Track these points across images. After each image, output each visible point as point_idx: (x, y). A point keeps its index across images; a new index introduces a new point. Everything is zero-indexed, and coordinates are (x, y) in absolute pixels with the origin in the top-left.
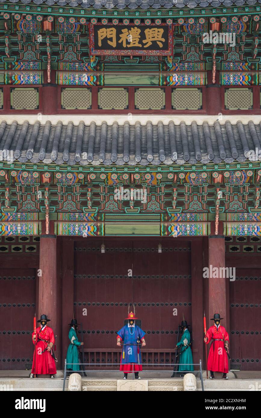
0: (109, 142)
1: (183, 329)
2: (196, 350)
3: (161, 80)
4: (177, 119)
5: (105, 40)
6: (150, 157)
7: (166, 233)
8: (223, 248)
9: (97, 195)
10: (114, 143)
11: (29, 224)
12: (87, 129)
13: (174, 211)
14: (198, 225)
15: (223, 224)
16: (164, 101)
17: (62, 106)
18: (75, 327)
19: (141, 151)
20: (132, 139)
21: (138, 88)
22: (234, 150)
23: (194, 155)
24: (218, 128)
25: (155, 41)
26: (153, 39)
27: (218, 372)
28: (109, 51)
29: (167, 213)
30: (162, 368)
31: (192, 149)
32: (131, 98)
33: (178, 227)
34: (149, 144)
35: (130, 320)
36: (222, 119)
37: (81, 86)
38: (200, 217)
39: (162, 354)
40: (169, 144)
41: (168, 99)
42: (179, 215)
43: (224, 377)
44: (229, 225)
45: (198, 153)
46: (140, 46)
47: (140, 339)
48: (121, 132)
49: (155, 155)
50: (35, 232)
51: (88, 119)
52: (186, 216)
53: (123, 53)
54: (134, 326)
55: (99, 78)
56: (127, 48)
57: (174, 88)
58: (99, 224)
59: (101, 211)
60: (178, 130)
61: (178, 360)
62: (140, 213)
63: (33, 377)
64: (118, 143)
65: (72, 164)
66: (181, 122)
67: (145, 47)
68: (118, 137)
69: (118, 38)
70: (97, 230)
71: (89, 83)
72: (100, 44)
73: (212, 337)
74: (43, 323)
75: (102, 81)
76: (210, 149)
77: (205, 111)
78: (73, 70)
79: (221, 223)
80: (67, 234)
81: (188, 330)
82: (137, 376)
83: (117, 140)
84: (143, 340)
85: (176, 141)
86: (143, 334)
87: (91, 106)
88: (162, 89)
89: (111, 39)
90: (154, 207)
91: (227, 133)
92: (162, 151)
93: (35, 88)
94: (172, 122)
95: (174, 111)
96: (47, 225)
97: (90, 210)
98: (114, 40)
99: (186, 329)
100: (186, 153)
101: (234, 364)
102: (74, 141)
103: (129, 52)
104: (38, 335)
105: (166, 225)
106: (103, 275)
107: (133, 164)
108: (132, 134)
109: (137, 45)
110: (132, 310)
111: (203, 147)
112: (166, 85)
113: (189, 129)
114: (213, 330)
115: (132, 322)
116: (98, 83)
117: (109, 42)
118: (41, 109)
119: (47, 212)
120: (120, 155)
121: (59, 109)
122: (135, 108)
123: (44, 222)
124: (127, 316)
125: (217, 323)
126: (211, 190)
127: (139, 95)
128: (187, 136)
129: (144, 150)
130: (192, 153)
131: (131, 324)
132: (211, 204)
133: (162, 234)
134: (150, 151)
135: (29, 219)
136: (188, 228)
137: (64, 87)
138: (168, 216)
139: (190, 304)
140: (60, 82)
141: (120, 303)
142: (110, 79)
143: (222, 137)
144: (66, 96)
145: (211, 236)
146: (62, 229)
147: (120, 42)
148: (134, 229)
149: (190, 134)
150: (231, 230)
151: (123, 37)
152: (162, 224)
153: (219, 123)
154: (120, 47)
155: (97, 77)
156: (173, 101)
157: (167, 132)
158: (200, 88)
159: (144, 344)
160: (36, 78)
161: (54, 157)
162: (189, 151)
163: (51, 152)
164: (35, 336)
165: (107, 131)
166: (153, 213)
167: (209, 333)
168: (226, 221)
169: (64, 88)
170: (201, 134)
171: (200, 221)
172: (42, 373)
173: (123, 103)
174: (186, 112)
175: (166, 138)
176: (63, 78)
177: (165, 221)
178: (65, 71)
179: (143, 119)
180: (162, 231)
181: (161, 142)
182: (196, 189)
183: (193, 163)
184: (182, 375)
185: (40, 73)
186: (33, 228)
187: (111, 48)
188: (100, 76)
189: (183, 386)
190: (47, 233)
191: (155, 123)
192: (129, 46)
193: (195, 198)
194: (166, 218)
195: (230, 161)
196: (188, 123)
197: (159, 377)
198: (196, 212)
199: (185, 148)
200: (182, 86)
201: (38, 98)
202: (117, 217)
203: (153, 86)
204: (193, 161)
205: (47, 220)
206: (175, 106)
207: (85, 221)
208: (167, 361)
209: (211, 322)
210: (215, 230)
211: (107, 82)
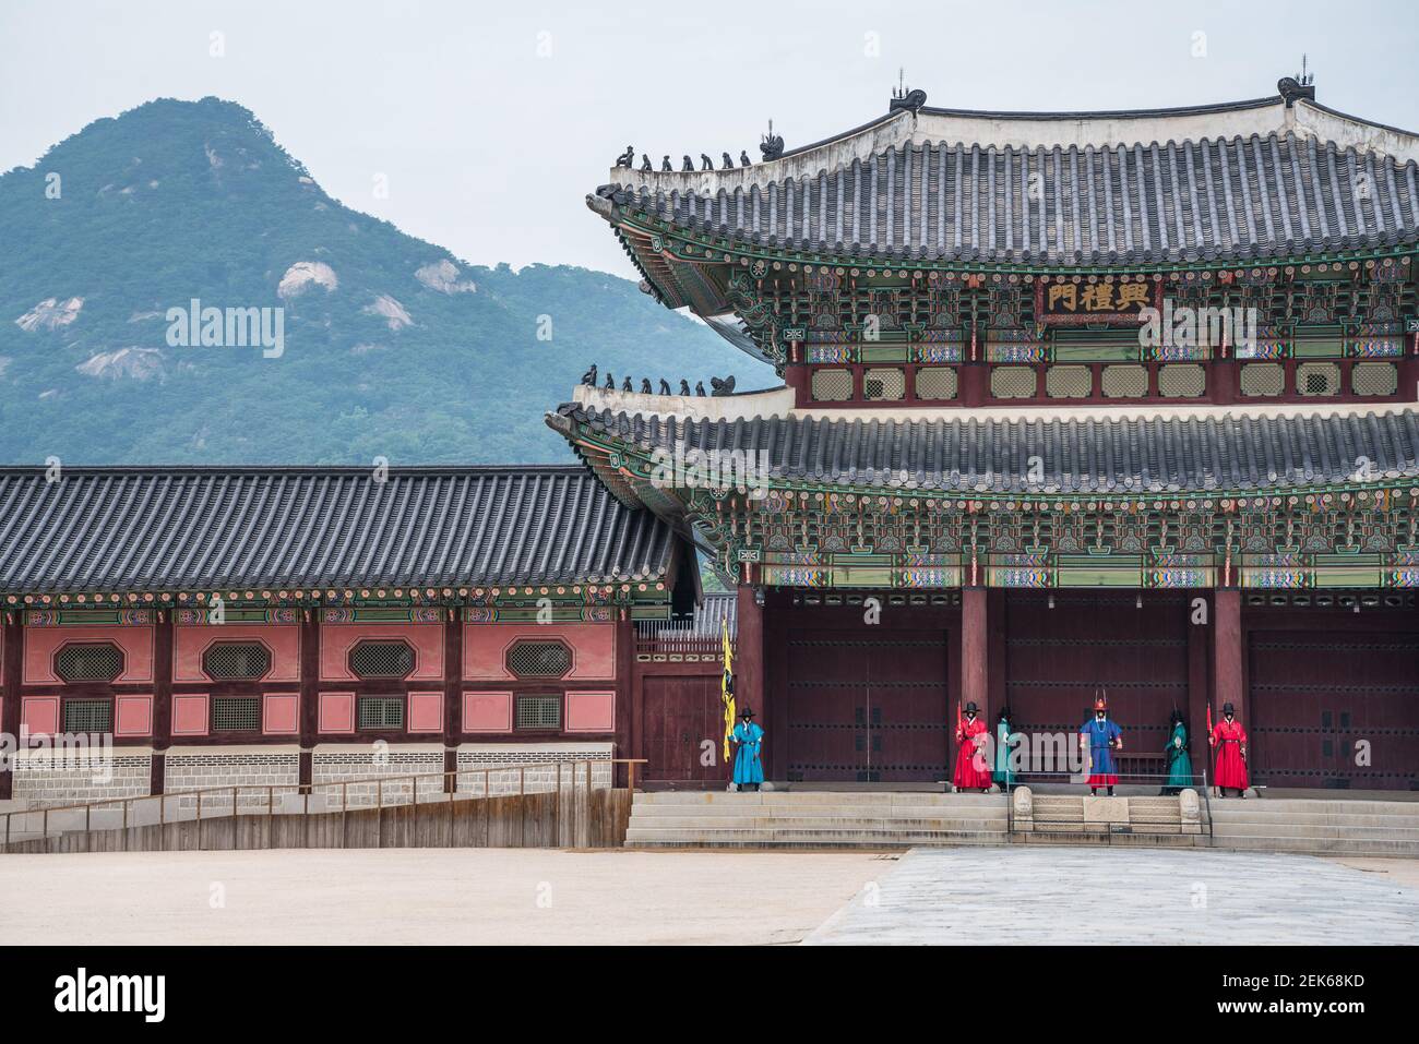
0: (1065, 453)
1: (1175, 723)
2: (1196, 756)
3: (1142, 353)
4: (1167, 413)
5: (1059, 302)
6: (1128, 480)
7: (1151, 584)
8: (1237, 605)
9: (1046, 528)
10: (1074, 456)
11: (948, 571)
12: (1031, 430)
13: (1163, 551)
14: (1199, 572)
15: (1237, 572)
16: (1147, 384)
17: (991, 394)
18: (1008, 719)
19: (1115, 470)
20: (1099, 449)
21: (1107, 366)
22: (1253, 469)
23: (1194, 477)
24: (1229, 427)
25: (1135, 302)
26: (1132, 299)
27: (1232, 788)
28: (1065, 316)
29: (1151, 554)
30: (1143, 781)
31: (1189, 467)
32: (1097, 381)
33: (1169, 574)
34: (1126, 460)
35: (1099, 711)
36: (1237, 411)
37: (1021, 364)
38: (1201, 560)
39: (1143, 760)
40: (1156, 457)
41: (1154, 381)
42: (1169, 557)
43: (1240, 795)
44: (1246, 572)
45: (1199, 474)
46: (1112, 308)
47: (1114, 740)
48: (1082, 434)
49: (1136, 477)
50: (956, 583)
51: (1032, 414)
52: (1180, 559)
53: (1086, 318)
54: (1104, 720)
55: (1047, 353)
56: (1092, 312)
57: (1162, 364)
58: (1049, 571)
59: (1052, 552)
60: (1168, 430)
61: (1168, 770)
62: (1111, 554)
63: (959, 791)
64: (1079, 454)
65: (1016, 491)
66: (1173, 417)
67: (1119, 309)
68: (1079, 445)
69: (1079, 298)
70: (1048, 579)
71: (1033, 360)
72: (1051, 307)
73: (1222, 737)
74: (971, 715)
75: (1053, 356)
76: (1217, 468)
77: (1209, 399)
78: (1009, 341)
79: (1234, 570)
80: (1002, 585)
81: (1184, 724)
82: (1110, 792)
83: (1078, 451)
84: (1119, 740)
85: (1166, 451)
86: (1118, 731)
87: (1036, 393)
88: (1143, 366)
89: (1068, 300)
90: (1131, 545)
91: (1243, 437)
92: (1145, 470)
93: (953, 368)
94: (1158, 417)
95: (1162, 399)
96: (974, 573)
97: (1037, 550)
98: (1074, 300)
99: (1179, 724)
100: (1182, 475)
101: (1257, 776)
102: (1014, 451)
103: (1095, 318)
104: (964, 732)
105: (1150, 571)
106: (1050, 640)
107: (1104, 491)
108: (1100, 438)
109: (1107, 306)
110: (1101, 697)
111: (1206, 461)
112: (1150, 360)
113: (1185, 429)
114: (1224, 728)
115: (1101, 714)
116: (1047, 359)
117: (1065, 304)
118: (960, 400)
119: (974, 554)
120: (1085, 477)
121: (988, 400)
122: (1103, 396)
123: (969, 568)
124: (1094, 705)
125: (1229, 717)
126: (1219, 522)
127: (1108, 376)
128: (1183, 441)
129: (1119, 468)
130: (1191, 473)
131: (1099, 717)
132: (1220, 540)
133: (1144, 585)
134: (1128, 471)
135: (947, 563)
136: (1184, 577)
137: (995, 365)
138: (1153, 558)
139: (1187, 685)
140: (990, 358)
141: (1077, 682)
142: (1064, 352)
143: (1236, 444)
144: (999, 379)
145: (1218, 589)
146: (996, 578)
147: (1082, 303)
148: (1102, 578)
149: (1186, 438)
150: (1249, 579)
151: (1087, 297)
152: (1144, 570)
153: (1231, 417)
154: (1081, 309)
155: (1045, 350)
156: (1160, 384)
157: (1151, 435)
158: (1202, 363)
159: (1120, 746)
160: (955, 354)
161: (990, 482)
162: (1186, 469)
163: (984, 473)
164: (959, 733)
165: (1061, 433)
166: (1132, 554)
167: (1217, 732)
168: (1242, 566)
169: (996, 367)
170: (1204, 438)
171: (1202, 566)
172: (971, 787)
173: (1083, 388)
174: (1181, 401)
175: (1151, 445)
176: (994, 353)
177: (1149, 566)
178: (998, 342)
179: (1115, 413)
180: (1145, 580)
181: (1144, 455)
182: (1195, 519)
183: (1193, 489)
184: (1176, 791)
185: (960, 346)
186: (953, 576)
187: (1068, 311)
188: (1050, 349)
189: (1179, 806)
190: (974, 584)
191: (1132, 418)
192: (1094, 308)
193: (1195, 532)
194: (1150, 561)
195: (1247, 486)
196: (1184, 418)
197: (1138, 794)
198: (1195, 553)
199: (1180, 465)
200: (1173, 362)
201: (956, 382)
202: (1079, 561)
203: (1130, 361)
204: (1191, 486)
205: (975, 566)
206: (1163, 392)
207: (1029, 566)
208: (1152, 771)
209: (1219, 716)
210: (1224, 580)
211: (1060, 357)
